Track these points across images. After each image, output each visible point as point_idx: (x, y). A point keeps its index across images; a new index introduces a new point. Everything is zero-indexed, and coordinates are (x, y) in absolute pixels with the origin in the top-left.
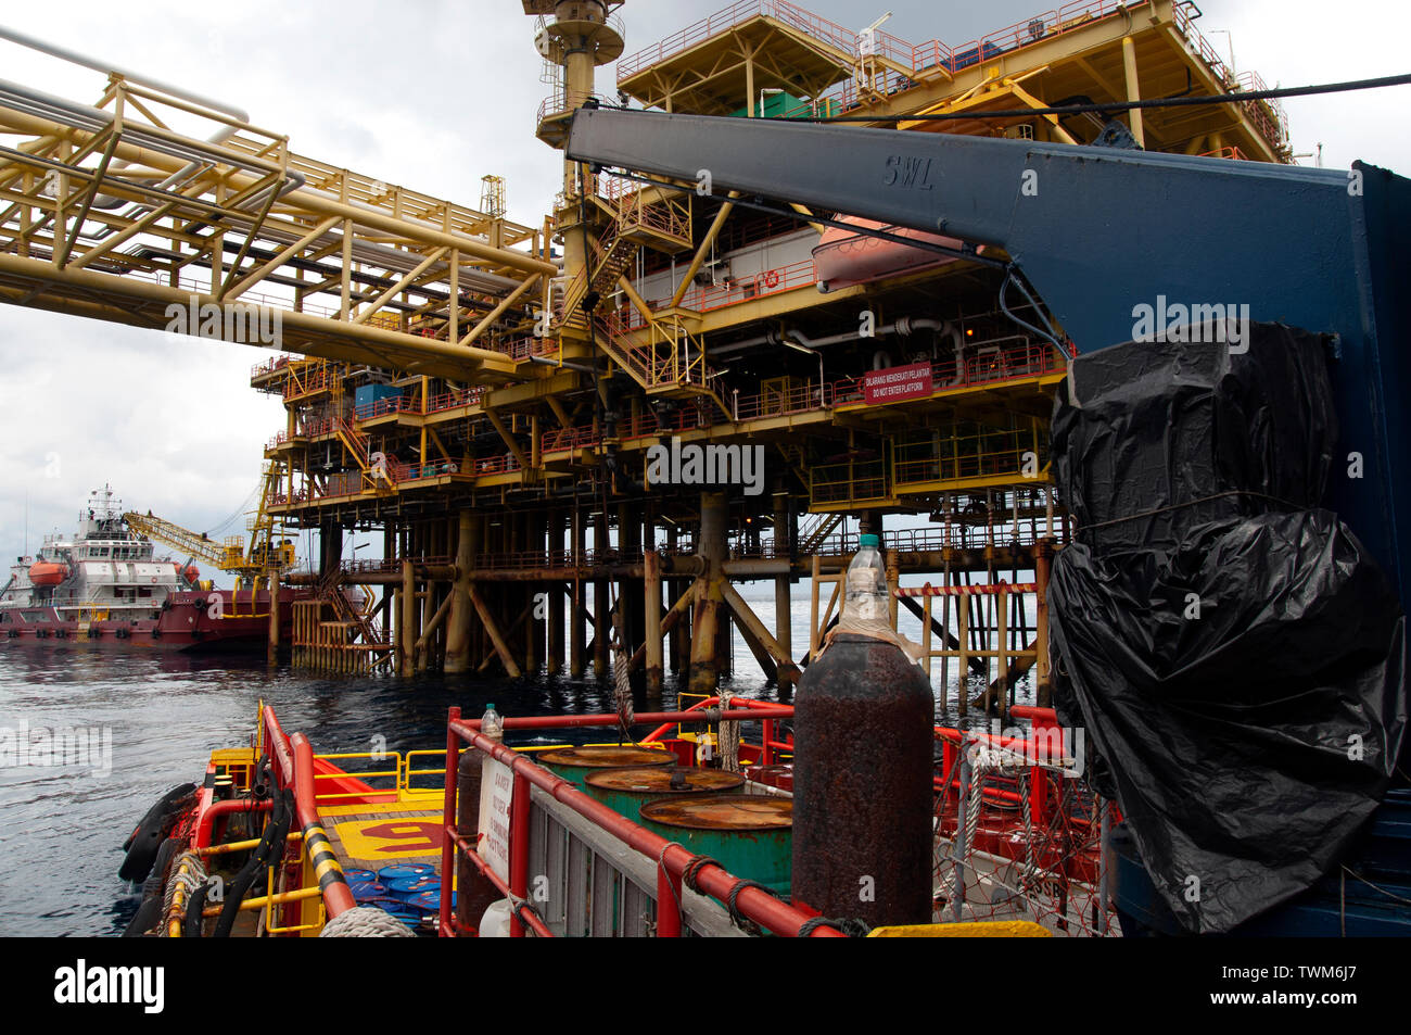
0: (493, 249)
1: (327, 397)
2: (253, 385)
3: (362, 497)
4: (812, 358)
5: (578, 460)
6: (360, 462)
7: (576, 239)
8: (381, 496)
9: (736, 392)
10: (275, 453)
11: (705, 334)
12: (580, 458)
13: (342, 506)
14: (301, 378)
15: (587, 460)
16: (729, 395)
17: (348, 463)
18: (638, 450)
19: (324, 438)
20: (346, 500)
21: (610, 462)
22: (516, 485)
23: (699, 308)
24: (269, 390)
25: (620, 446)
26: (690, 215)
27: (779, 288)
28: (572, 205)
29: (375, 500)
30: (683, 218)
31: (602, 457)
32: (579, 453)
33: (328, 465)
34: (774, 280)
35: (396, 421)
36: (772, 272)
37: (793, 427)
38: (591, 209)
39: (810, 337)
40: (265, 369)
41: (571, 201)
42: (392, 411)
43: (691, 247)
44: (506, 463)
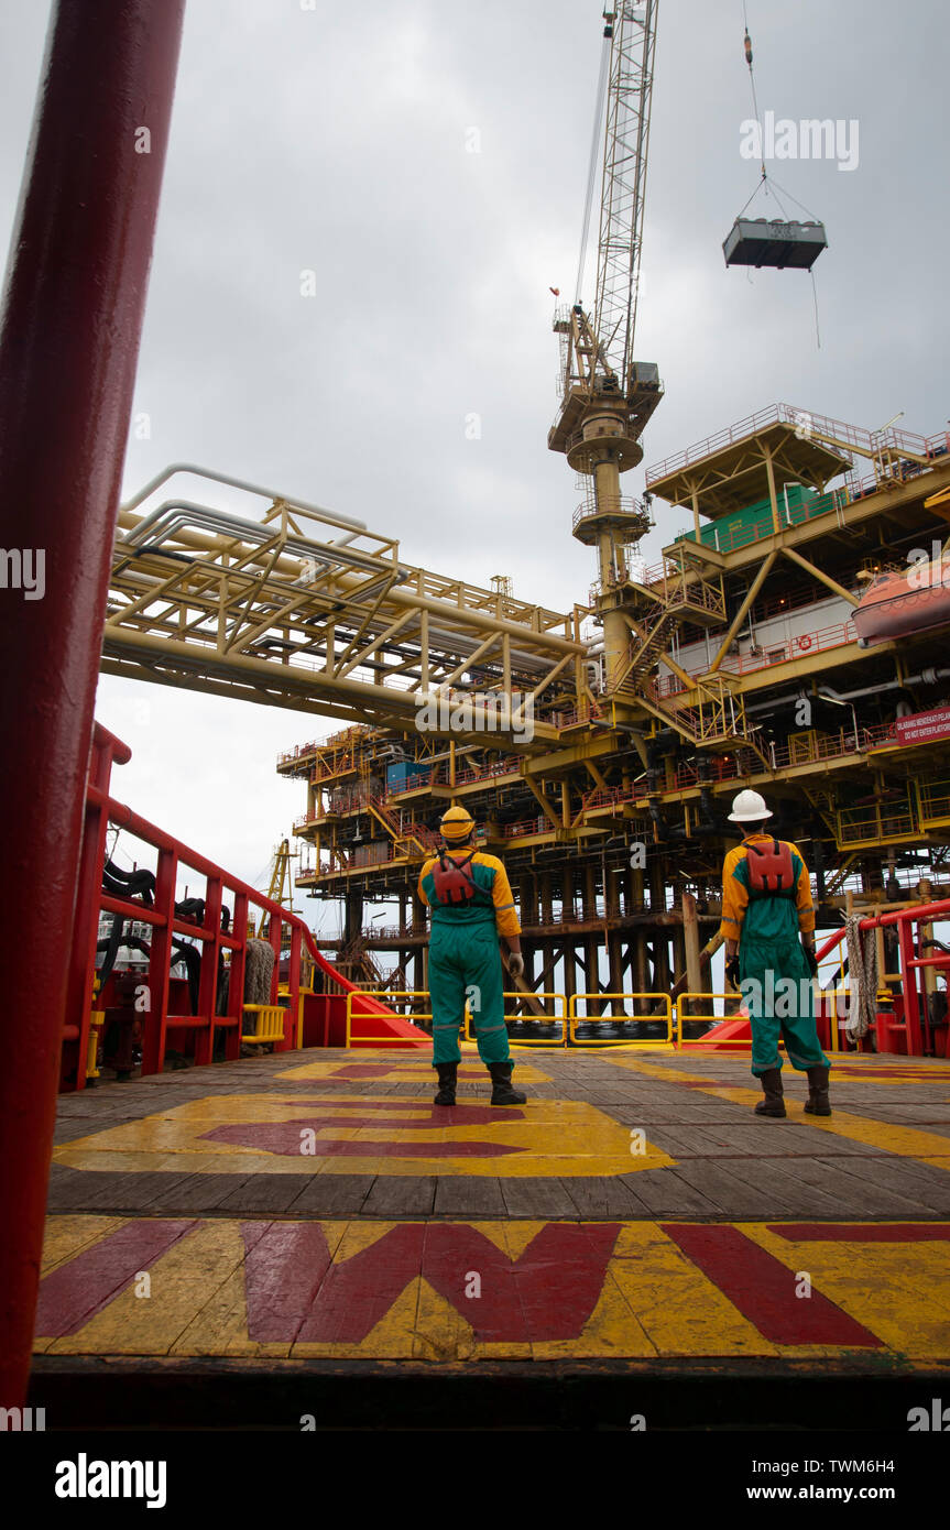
0: (535, 633)
1: (357, 776)
2: (280, 771)
3: (392, 865)
4: (847, 709)
5: (619, 814)
6: (393, 834)
7: (614, 621)
8: (411, 863)
9: (772, 744)
10: (305, 830)
11: (744, 693)
12: (622, 813)
13: (370, 875)
14: (330, 761)
15: (628, 814)
16: (766, 746)
17: (378, 835)
18: (680, 801)
19: (355, 813)
20: (376, 868)
21: (654, 813)
22: (549, 845)
23: (737, 672)
24: (296, 775)
25: (661, 799)
26: (722, 593)
27: (813, 649)
28: (613, 591)
29: (403, 868)
30: (717, 596)
31: (645, 810)
32: (620, 808)
33: (358, 838)
34: (807, 643)
35: (430, 793)
36: (804, 637)
37: (830, 771)
38: (630, 592)
39: (840, 692)
40: (289, 756)
41: (612, 587)
42: (424, 785)
43: (726, 620)
44: (537, 826)
